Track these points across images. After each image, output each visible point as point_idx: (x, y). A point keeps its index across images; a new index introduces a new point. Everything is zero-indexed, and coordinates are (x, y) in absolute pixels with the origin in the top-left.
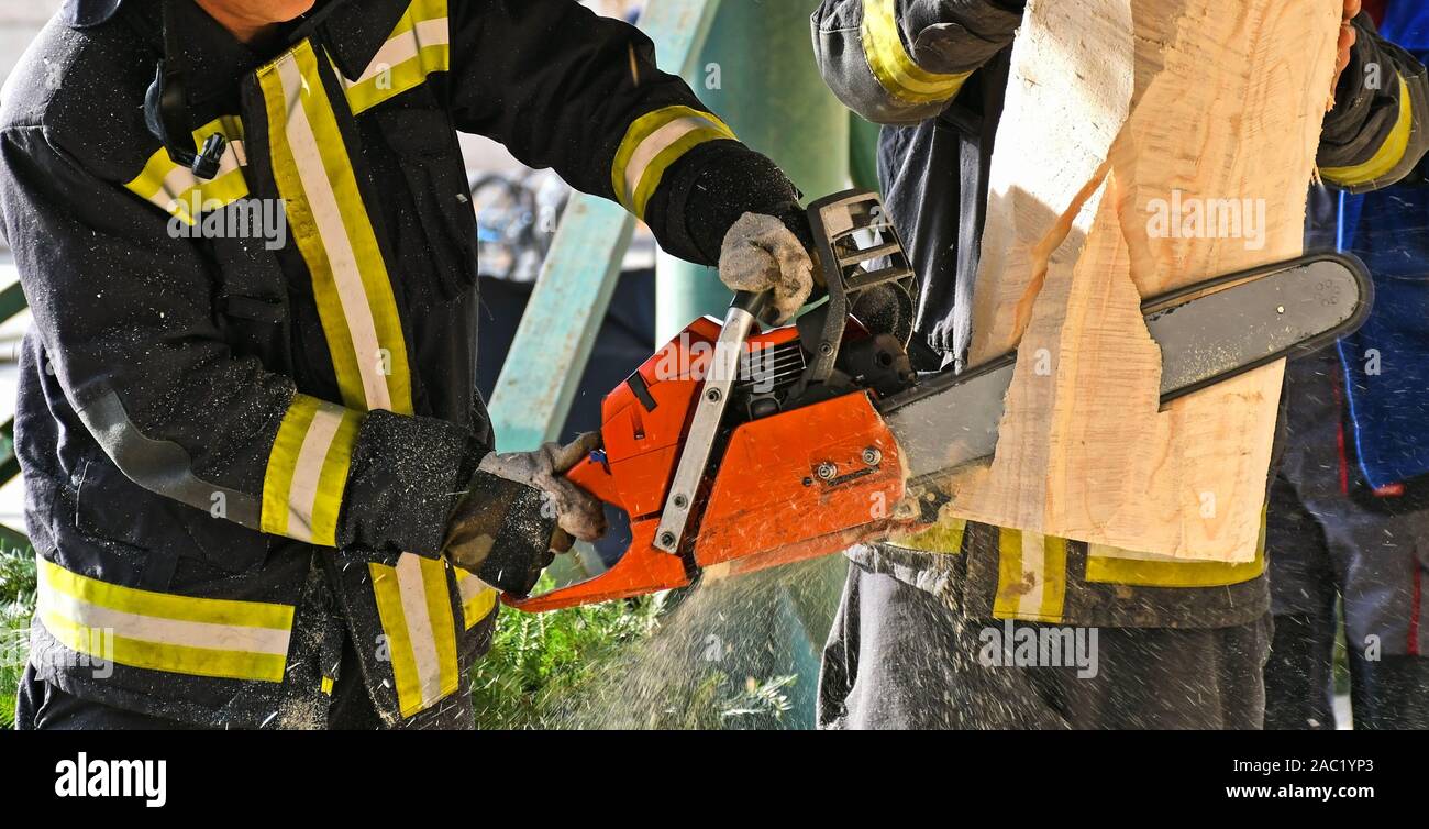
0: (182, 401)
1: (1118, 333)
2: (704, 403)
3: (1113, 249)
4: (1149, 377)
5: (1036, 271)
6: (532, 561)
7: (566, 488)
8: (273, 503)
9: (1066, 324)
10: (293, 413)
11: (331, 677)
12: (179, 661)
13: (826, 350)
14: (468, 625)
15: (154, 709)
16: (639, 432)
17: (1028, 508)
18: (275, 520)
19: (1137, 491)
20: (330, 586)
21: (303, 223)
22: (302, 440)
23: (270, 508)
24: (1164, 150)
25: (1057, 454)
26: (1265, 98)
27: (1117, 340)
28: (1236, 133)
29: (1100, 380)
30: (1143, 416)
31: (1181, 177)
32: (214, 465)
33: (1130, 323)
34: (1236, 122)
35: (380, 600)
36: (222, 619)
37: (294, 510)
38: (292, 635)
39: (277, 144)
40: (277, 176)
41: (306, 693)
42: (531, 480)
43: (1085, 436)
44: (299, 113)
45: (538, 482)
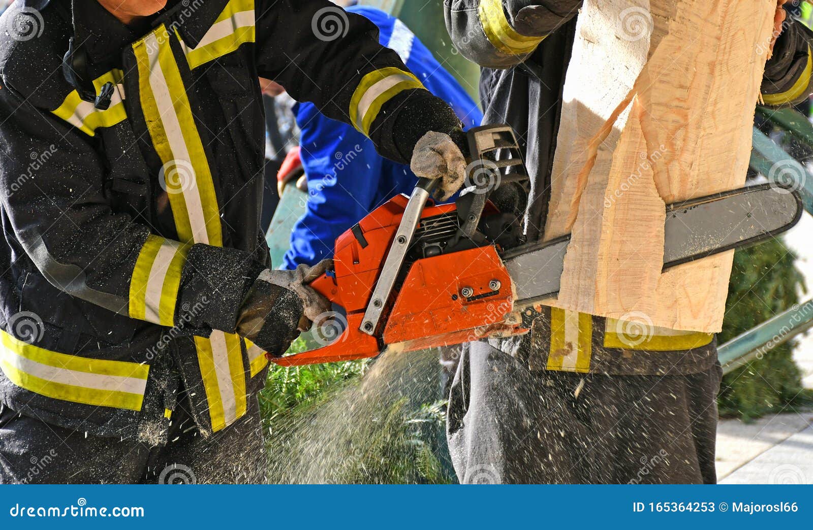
0: (81, 241)
1: (639, 193)
2: (396, 244)
3: (636, 142)
4: (658, 220)
5: (590, 156)
6: (287, 335)
7: (310, 292)
8: (136, 301)
9: (609, 187)
10: (147, 247)
11: (170, 409)
12: (79, 396)
13: (472, 218)
14: (252, 375)
15: (63, 424)
16: (356, 260)
17: (584, 299)
18: (137, 312)
19: (650, 289)
20: (171, 354)
21: (159, 135)
22: (152, 263)
23: (134, 304)
24: (668, 82)
25: (602, 266)
26: (730, 52)
27: (639, 197)
28: (712, 72)
29: (628, 221)
30: (655, 244)
31: (678, 99)
32: (99, 279)
33: (646, 188)
34: (712, 66)
35: (201, 362)
36: (106, 372)
37: (148, 306)
38: (147, 382)
39: (145, 87)
40: (143, 107)
41: (155, 418)
42: (289, 285)
43: (619, 255)
44: (158, 70)
45: (293, 287)
